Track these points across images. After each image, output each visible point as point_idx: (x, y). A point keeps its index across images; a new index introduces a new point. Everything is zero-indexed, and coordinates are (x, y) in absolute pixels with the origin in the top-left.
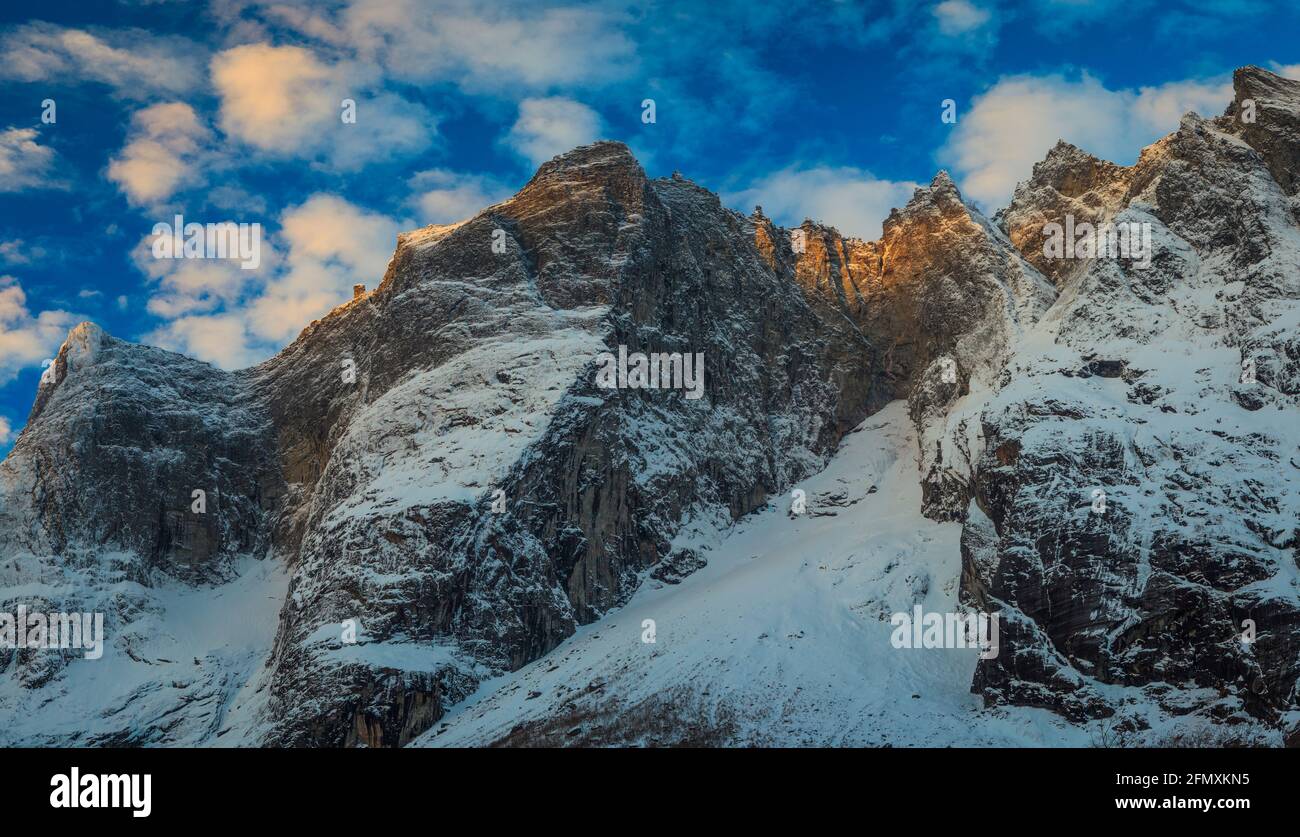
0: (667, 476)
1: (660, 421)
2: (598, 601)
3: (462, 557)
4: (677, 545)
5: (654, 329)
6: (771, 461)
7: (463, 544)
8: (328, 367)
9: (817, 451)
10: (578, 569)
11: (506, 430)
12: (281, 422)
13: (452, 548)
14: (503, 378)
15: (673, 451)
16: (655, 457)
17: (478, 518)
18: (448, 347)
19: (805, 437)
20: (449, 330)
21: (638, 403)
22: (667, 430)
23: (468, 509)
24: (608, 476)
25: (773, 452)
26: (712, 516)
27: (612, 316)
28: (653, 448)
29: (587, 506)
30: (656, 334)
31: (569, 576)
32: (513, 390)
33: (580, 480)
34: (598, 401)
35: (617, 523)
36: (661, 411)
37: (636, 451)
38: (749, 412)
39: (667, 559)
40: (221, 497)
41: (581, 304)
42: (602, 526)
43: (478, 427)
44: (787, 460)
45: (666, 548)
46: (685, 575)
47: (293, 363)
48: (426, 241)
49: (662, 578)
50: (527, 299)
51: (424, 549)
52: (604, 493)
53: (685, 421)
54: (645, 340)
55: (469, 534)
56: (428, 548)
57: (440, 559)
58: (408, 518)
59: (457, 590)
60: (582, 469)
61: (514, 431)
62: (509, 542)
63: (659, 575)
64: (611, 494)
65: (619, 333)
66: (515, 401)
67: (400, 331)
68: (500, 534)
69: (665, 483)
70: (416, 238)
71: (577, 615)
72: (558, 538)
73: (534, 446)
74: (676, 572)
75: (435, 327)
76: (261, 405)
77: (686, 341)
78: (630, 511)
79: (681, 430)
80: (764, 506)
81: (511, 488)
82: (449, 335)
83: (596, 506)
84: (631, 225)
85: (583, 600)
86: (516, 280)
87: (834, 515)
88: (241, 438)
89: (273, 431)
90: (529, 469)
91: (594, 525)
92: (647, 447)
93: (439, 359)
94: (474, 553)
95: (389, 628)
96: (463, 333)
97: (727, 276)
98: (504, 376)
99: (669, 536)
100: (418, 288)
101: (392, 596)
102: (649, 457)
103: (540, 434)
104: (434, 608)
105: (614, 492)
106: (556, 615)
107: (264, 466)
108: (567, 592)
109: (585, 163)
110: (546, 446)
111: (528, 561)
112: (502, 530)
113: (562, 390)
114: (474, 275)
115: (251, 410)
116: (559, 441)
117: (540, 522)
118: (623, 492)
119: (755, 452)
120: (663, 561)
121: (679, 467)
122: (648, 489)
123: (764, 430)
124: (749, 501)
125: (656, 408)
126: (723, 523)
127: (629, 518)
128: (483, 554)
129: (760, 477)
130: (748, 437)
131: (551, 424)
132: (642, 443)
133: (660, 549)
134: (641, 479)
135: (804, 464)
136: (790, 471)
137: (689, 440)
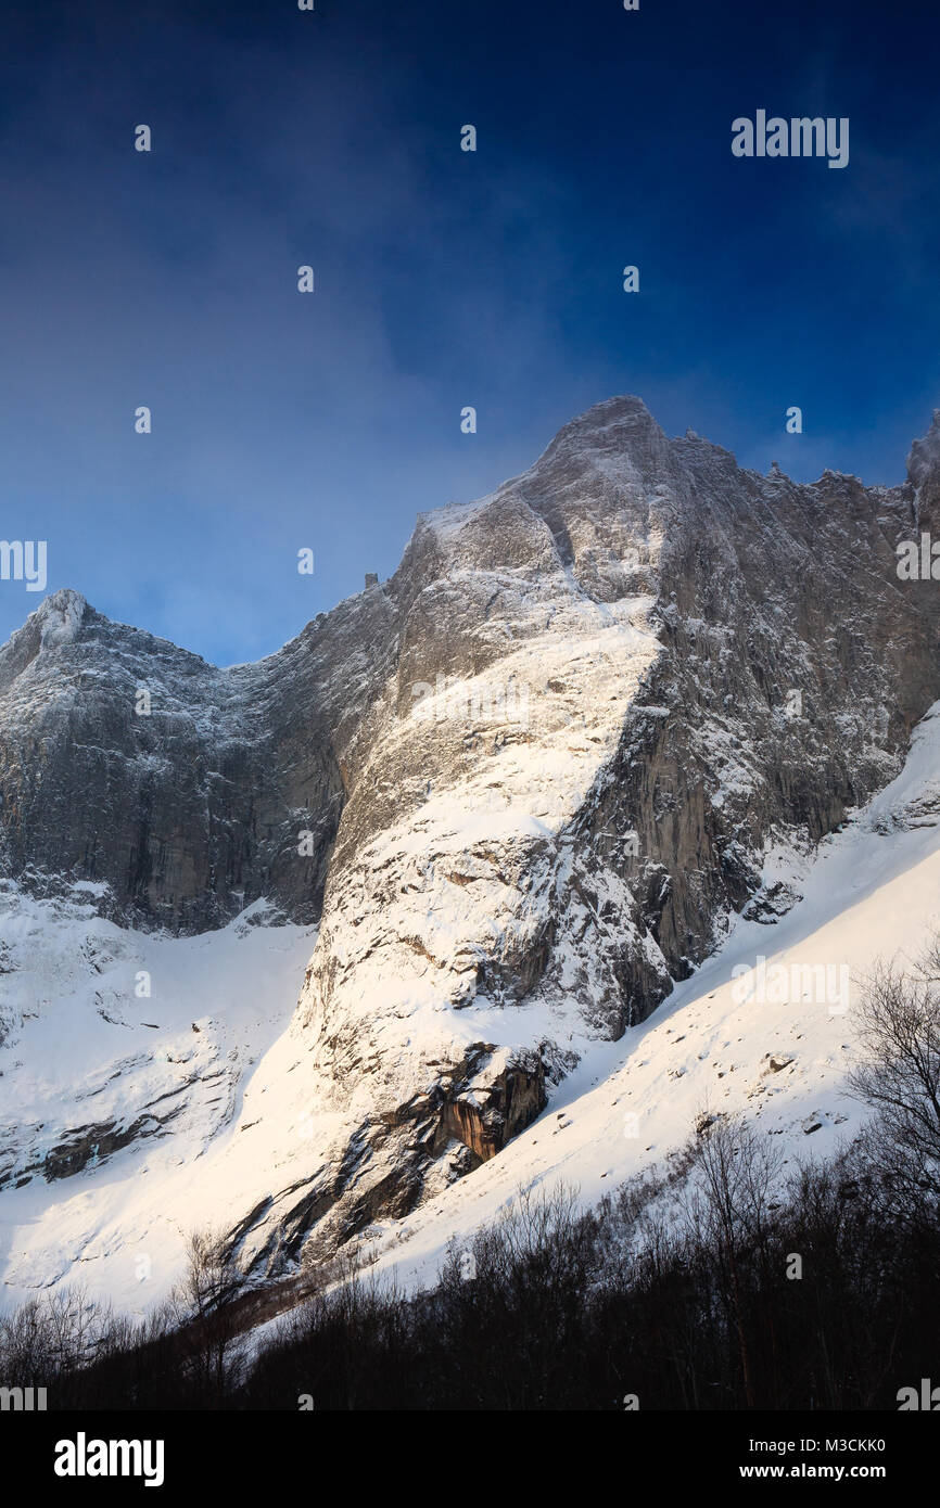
0: (743, 795)
1: (721, 730)
4: (770, 875)
5: (700, 622)
6: (843, 767)
8: (339, 670)
11: (571, 749)
12: (282, 733)
14: (558, 687)
15: (743, 765)
16: (725, 772)
17: (557, 856)
18: (488, 650)
19: (873, 734)
20: (488, 630)
21: (698, 711)
22: (731, 740)
23: (545, 844)
24: (685, 799)
26: (794, 841)
27: (659, 608)
28: (722, 762)
29: (667, 838)
30: (703, 628)
31: (658, 924)
32: (571, 701)
33: (655, 806)
34: (664, 712)
35: (698, 855)
36: (720, 719)
37: (707, 769)
39: (759, 896)
40: (212, 820)
41: (624, 596)
42: (684, 861)
43: (536, 745)
45: (757, 884)
46: (783, 914)
47: (297, 663)
48: (449, 522)
49: (756, 919)
50: (567, 592)
52: (683, 821)
53: (746, 728)
54: (693, 635)
55: (549, 874)
60: (656, 792)
61: (578, 749)
62: (591, 883)
63: (752, 916)
64: (689, 821)
65: (668, 627)
66: (574, 715)
67: (431, 630)
68: (582, 875)
69: (742, 804)
70: (436, 518)
71: (671, 969)
72: (641, 878)
73: (606, 767)
74: (771, 911)
75: (472, 625)
76: (259, 712)
78: (711, 841)
79: (744, 739)
80: (844, 822)
81: (589, 817)
82: (488, 636)
83: (675, 837)
84: (660, 498)
85: (677, 953)
86: (553, 570)
88: (236, 749)
89: (273, 743)
90: (605, 795)
91: (676, 859)
92: (715, 762)
93: (480, 663)
94: (556, 898)
96: (504, 633)
98: (558, 684)
99: (757, 866)
100: (449, 579)
102: (722, 775)
103: (610, 753)
105: (692, 819)
106: (652, 974)
107: (262, 785)
108: (658, 942)
110: (618, 766)
111: (614, 905)
112: (583, 868)
113: (626, 701)
114: (505, 564)
115: (247, 717)
116: (631, 760)
117: (621, 858)
118: (701, 818)
120: (756, 898)
121: (752, 783)
122: (725, 812)
125: (715, 715)
126: (805, 846)
127: (711, 848)
128: (567, 897)
131: (621, 740)
132: (711, 758)
133: (750, 884)
134: (717, 801)
137: (755, 749)
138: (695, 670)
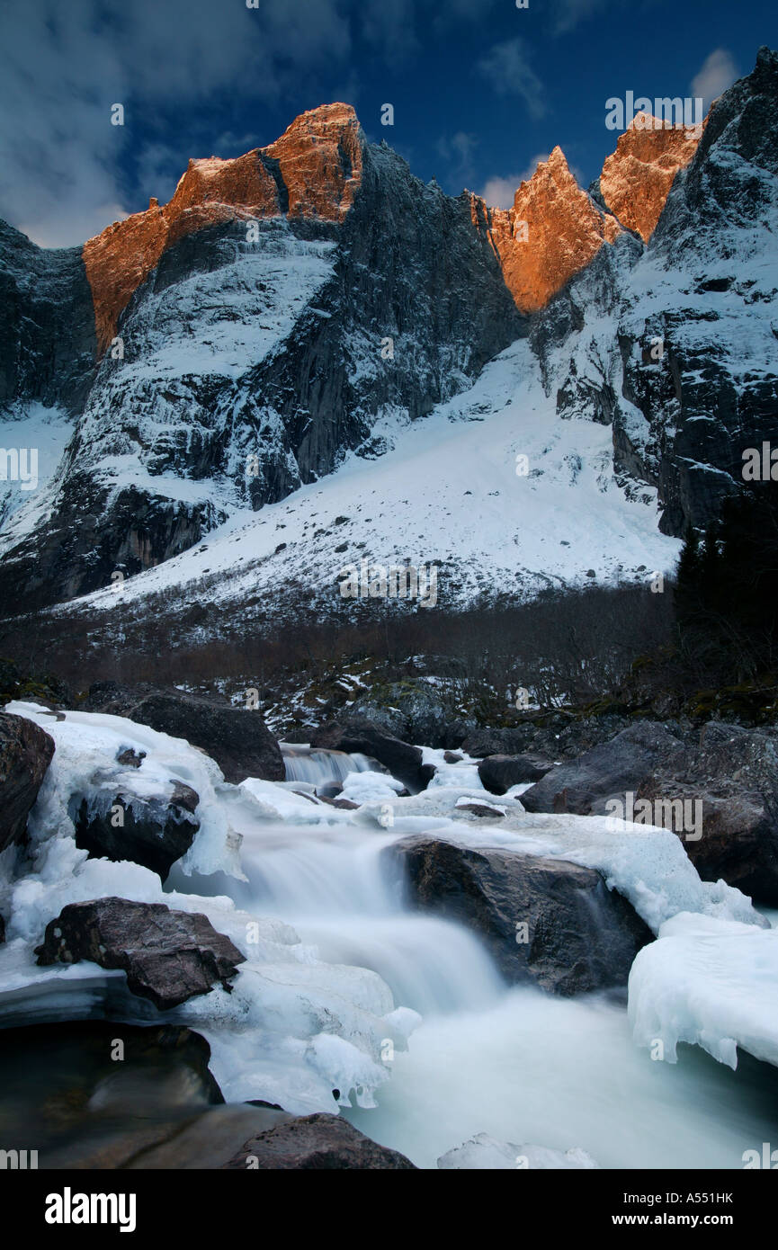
0: (370, 380)
2: (318, 468)
3: (223, 417)
4: (375, 432)
5: (364, 267)
6: (437, 379)
7: (225, 409)
9: (467, 373)
10: (305, 442)
11: (261, 327)
13: (216, 410)
14: (262, 288)
15: (374, 362)
16: (361, 365)
17: (237, 391)
19: (460, 363)
20: (224, 243)
21: (352, 323)
22: (370, 346)
23: (231, 382)
24: (331, 374)
25: (439, 372)
26: (397, 415)
27: (338, 251)
28: (361, 358)
29: (315, 396)
30: (366, 271)
31: (299, 447)
32: (268, 297)
33: (312, 375)
34: (328, 315)
35: (334, 410)
37: (350, 359)
38: (423, 340)
39: (368, 442)
41: (318, 239)
42: (323, 412)
43: (239, 323)
44: (448, 378)
45: (367, 435)
46: (379, 455)
48: (210, 169)
49: (363, 456)
50: (280, 228)
51: (195, 409)
52: (327, 387)
54: (358, 274)
55: (230, 402)
56: (197, 408)
57: (206, 418)
58: (183, 383)
59: (219, 445)
60: (313, 365)
61: (267, 328)
62: (257, 413)
63: (361, 454)
64: (331, 388)
65: (342, 264)
66: (268, 306)
68: (253, 406)
69: (367, 384)
70: (202, 165)
71: (302, 476)
72: (292, 416)
73: (282, 342)
74: (373, 453)
77: (384, 279)
78: (344, 404)
80: (431, 412)
81: (263, 371)
82: (222, 248)
83: (320, 396)
84: (352, 180)
85: (307, 467)
86: (273, 212)
87: (482, 420)
90: (277, 359)
91: (318, 411)
92: (356, 356)
93: (214, 265)
94: (232, 418)
95: (162, 466)
96: (232, 248)
97: (412, 232)
98: (261, 285)
99: (370, 425)
100: (202, 205)
101: (166, 441)
102: (359, 364)
103: (286, 334)
104: (198, 456)
105: (334, 387)
106: (289, 475)
108: (296, 458)
109: (326, 121)
110: (290, 342)
111: (271, 430)
112: (254, 403)
113: (304, 302)
114: (242, 202)
116: (299, 341)
117: (282, 401)
118: (339, 388)
119: (426, 370)
120: (365, 443)
121: (377, 374)
122: (356, 388)
123: (433, 355)
124: (421, 407)
125: (363, 328)
126: (404, 421)
127: (343, 408)
128: (239, 420)
129: (430, 389)
130: (422, 358)
131: (295, 327)
132: (354, 353)
133: (363, 434)
134: (352, 380)
135: (459, 383)
136: (449, 386)
138: (355, 297)
